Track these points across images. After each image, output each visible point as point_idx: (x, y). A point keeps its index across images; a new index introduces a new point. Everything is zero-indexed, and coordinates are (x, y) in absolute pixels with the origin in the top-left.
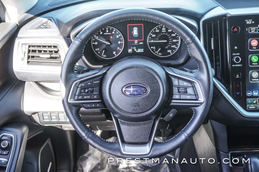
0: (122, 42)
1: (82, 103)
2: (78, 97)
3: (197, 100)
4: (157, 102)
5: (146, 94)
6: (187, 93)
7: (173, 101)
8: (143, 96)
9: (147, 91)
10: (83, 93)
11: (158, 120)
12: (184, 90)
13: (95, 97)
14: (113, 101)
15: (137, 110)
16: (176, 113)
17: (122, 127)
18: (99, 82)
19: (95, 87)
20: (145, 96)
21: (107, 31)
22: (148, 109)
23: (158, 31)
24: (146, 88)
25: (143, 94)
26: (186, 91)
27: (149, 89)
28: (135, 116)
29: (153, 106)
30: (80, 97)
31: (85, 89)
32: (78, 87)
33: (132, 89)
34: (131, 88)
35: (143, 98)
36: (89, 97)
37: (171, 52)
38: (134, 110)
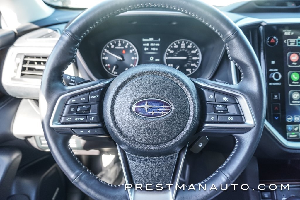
0: (136, 58)
1: (72, 128)
2: (65, 119)
3: (243, 123)
4: (185, 126)
5: (168, 114)
6: (228, 113)
7: (207, 125)
8: (164, 118)
9: (170, 109)
10: (73, 112)
11: (184, 153)
12: (224, 109)
13: (92, 119)
14: (117, 125)
15: (154, 139)
16: (207, 142)
17: (131, 163)
18: (98, 96)
19: (92, 104)
20: (167, 116)
21: (120, 45)
22: (171, 138)
23: (176, 46)
24: (168, 105)
25: (164, 114)
26: (226, 110)
27: (173, 106)
28: (151, 148)
29: (180, 133)
30: (69, 119)
31: (76, 107)
32: (66, 104)
33: (146, 106)
34: (144, 104)
35: (164, 120)
36: (82, 119)
37: (191, 71)
38: (149, 139)
